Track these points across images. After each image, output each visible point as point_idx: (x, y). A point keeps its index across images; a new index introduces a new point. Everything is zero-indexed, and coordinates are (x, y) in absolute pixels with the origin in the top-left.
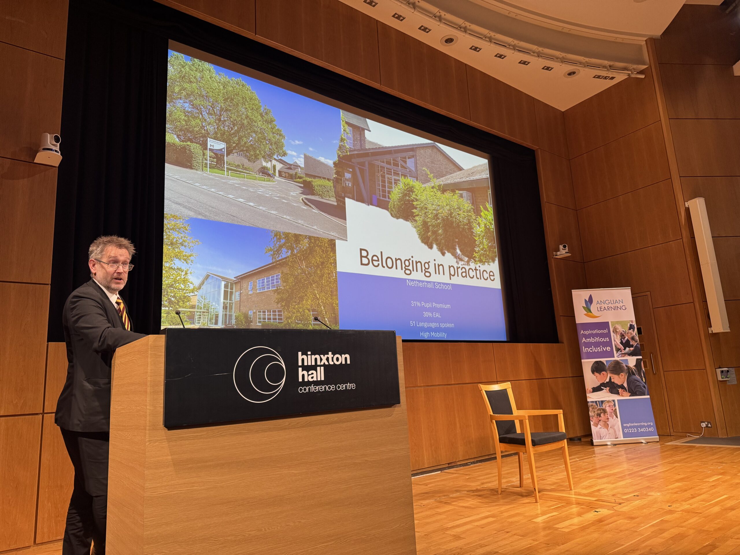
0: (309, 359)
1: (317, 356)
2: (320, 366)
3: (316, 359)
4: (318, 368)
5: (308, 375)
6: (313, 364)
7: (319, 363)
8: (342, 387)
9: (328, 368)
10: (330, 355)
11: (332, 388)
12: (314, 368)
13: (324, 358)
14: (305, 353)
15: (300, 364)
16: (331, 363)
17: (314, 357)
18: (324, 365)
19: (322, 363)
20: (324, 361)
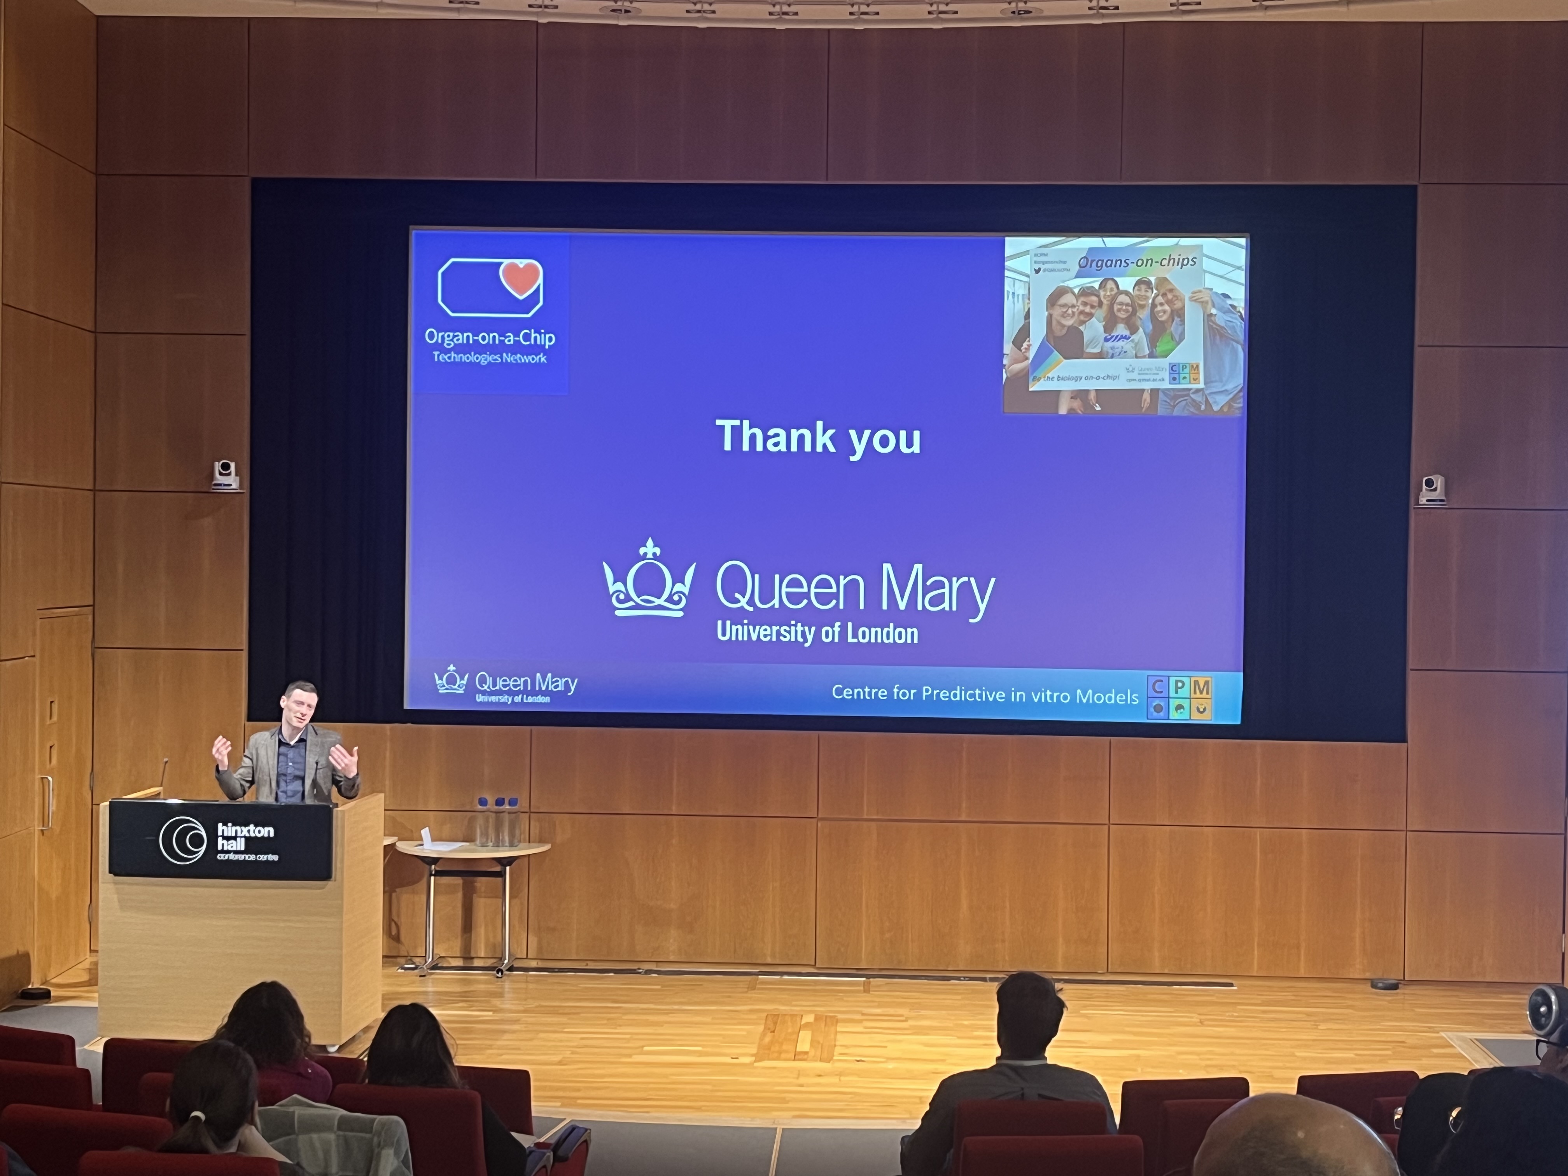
0: (230, 830)
1: (238, 828)
2: (241, 837)
3: (236, 831)
4: (238, 839)
5: (228, 845)
6: (234, 835)
7: (239, 834)
8: (263, 858)
9: (248, 839)
10: (252, 827)
11: (252, 857)
12: (235, 838)
13: (245, 829)
14: (225, 824)
15: (220, 833)
16: (252, 835)
17: (234, 828)
18: (245, 837)
19: (243, 835)
20: (245, 833)
